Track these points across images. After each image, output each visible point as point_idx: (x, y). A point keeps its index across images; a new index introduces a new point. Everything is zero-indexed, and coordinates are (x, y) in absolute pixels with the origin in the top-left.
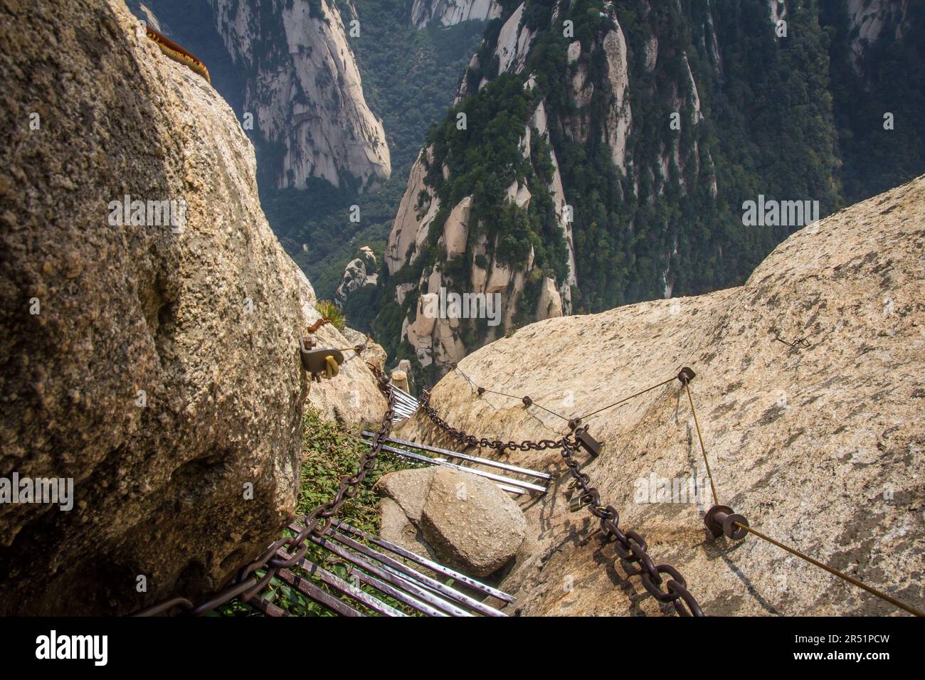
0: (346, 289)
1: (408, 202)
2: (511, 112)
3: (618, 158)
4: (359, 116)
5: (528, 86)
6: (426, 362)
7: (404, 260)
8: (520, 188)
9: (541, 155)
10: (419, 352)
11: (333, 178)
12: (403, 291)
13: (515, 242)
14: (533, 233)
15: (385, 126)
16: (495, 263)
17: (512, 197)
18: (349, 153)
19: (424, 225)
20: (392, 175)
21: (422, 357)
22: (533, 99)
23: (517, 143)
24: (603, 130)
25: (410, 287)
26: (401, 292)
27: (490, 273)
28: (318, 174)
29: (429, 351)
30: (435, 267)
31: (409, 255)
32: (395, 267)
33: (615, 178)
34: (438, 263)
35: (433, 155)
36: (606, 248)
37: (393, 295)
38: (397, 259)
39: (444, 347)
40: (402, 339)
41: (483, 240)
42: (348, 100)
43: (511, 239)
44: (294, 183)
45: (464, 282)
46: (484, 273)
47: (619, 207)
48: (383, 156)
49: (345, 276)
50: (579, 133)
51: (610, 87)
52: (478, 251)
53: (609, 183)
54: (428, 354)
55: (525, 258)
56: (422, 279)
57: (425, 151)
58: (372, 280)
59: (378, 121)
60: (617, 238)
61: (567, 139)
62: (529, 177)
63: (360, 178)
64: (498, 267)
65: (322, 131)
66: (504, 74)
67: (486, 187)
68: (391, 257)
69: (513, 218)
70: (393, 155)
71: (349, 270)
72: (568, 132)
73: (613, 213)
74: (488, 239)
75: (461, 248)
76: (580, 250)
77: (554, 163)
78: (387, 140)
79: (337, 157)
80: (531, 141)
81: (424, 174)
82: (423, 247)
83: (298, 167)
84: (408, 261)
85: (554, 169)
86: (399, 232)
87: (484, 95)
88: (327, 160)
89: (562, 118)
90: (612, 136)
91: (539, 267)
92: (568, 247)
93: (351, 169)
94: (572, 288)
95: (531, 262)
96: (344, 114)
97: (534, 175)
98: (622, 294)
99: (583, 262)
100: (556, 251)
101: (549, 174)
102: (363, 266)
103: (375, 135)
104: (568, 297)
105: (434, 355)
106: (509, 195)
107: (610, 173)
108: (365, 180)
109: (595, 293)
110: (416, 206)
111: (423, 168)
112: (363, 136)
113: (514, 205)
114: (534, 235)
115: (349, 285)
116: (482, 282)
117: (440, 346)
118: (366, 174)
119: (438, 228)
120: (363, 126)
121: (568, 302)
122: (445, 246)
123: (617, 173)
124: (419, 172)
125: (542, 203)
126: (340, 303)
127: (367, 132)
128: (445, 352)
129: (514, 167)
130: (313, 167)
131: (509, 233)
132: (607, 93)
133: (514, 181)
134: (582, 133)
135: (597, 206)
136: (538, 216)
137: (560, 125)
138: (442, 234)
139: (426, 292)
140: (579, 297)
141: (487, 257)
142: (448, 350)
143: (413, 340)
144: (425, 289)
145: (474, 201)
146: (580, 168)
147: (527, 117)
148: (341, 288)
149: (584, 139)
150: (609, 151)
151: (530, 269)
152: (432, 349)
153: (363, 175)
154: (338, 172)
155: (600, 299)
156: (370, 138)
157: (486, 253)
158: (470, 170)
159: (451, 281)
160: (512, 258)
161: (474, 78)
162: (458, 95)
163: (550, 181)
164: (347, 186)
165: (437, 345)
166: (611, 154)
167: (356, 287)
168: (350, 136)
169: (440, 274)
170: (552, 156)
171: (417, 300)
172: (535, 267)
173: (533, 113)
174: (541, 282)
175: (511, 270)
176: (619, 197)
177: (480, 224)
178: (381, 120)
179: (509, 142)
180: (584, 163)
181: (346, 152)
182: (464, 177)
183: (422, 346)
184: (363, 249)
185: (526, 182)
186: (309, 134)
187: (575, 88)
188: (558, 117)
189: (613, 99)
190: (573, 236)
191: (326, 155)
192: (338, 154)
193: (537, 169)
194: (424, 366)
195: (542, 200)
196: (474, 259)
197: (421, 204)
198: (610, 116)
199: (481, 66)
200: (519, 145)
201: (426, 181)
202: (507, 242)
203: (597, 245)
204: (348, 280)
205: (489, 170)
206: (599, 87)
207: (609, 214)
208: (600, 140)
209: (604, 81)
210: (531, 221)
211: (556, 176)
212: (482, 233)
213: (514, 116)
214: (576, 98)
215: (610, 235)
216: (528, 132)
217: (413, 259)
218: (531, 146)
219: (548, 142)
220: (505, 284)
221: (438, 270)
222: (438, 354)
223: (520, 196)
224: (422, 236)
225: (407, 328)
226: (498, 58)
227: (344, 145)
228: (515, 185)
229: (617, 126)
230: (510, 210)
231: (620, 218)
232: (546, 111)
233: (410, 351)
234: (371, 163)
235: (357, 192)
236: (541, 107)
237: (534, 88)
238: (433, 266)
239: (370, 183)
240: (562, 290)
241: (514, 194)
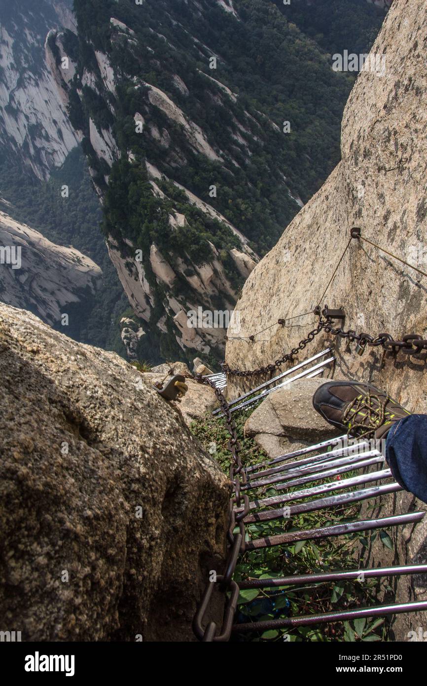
0: (132, 350)
1: (123, 275)
2: (135, 181)
3: (212, 155)
4: (57, 254)
5: (132, 160)
6: (207, 350)
7: (148, 307)
8: (175, 217)
9: (171, 190)
10: (199, 348)
11: (73, 298)
12: (162, 325)
13: (197, 247)
14: (202, 234)
15: (76, 247)
16: (197, 267)
17: (175, 225)
18: (70, 278)
19: (143, 280)
20: (102, 269)
21: (203, 350)
22: (140, 165)
23: (153, 195)
24: (191, 148)
25: (164, 319)
26: (162, 326)
27: (199, 275)
28: (63, 303)
29: (203, 343)
30: (168, 297)
31: (148, 303)
32: (147, 316)
33: (219, 168)
34: (168, 294)
35: (114, 239)
36: (248, 208)
37: (159, 332)
38: (144, 311)
39: (209, 335)
40: (184, 349)
41: (180, 261)
42: (45, 250)
43: (194, 247)
44: (55, 319)
45: (190, 292)
46: (196, 277)
47: (235, 180)
48: (89, 263)
49: (125, 343)
50: (180, 160)
51: (175, 122)
52: (182, 268)
53: (219, 173)
54: (204, 345)
55: (210, 251)
56: (167, 309)
57: (108, 242)
58: (141, 333)
59: (70, 248)
60: (249, 197)
61: (176, 169)
62: (174, 206)
63: (88, 286)
64: (200, 268)
65: (46, 279)
66: (113, 165)
67: (157, 231)
68: (140, 312)
69: (185, 235)
70: (93, 258)
71: (124, 338)
72: (173, 165)
73: (235, 187)
74: (181, 258)
75: (173, 275)
76: (235, 220)
77: (181, 188)
78: (83, 253)
79: (65, 286)
80: (159, 187)
81: (119, 254)
82: (152, 292)
83: (50, 309)
84: (151, 306)
85: (184, 191)
86: (132, 296)
87: (113, 185)
88: (61, 291)
89: (164, 161)
90: (198, 147)
91: (221, 248)
92: (227, 225)
93: (78, 285)
94: (248, 244)
95: (215, 250)
96: (49, 260)
97: (176, 203)
98: (277, 224)
99: (241, 226)
100: (223, 233)
101: (183, 196)
102: (130, 330)
103: (75, 256)
104: (250, 251)
105: (208, 343)
106: (172, 225)
107: (215, 167)
108: (91, 284)
109: (263, 237)
110: (129, 275)
111: (115, 251)
112: (69, 262)
113: (180, 228)
114: (204, 234)
115: (131, 346)
116: (199, 283)
117: (207, 335)
118: (89, 281)
119: (151, 275)
120: (65, 257)
121: (252, 254)
122: (163, 281)
123: (218, 164)
124: (114, 255)
125: (193, 215)
126: (135, 360)
127: (69, 259)
128: (212, 336)
129: (162, 208)
130: (58, 302)
131: (190, 244)
132: (175, 126)
133: (168, 216)
134: (182, 159)
135: (223, 190)
136: (198, 223)
137: (166, 165)
138: (156, 277)
139: (175, 314)
140: (256, 246)
141: (190, 268)
142: (213, 334)
143: (190, 345)
144: (173, 313)
145: (157, 245)
146: (197, 178)
147: (145, 177)
148: (128, 351)
149: (186, 161)
150: (205, 156)
151: (217, 254)
152: (204, 341)
153: (87, 283)
154: (73, 293)
155: (268, 237)
156: (73, 260)
157: (188, 266)
158: (141, 230)
159: (183, 297)
160: (203, 256)
161: (99, 181)
162: (99, 197)
163: (187, 199)
164: (84, 296)
165: (204, 336)
166: (206, 157)
167: (136, 345)
168: (62, 269)
169: (173, 298)
170: (177, 185)
171: (174, 323)
172: (219, 250)
173: (147, 171)
174: (230, 256)
175: (208, 263)
176: (231, 175)
177: (171, 253)
178: (71, 246)
179: (148, 197)
180: (196, 173)
181: (67, 278)
182: (141, 237)
183: (198, 344)
184: (122, 321)
185: (175, 210)
186: (40, 286)
187: (157, 139)
188: (162, 162)
189: (182, 127)
190: (225, 216)
191: (59, 290)
192: (64, 283)
193: (175, 199)
194: (208, 353)
195: (192, 213)
196: (184, 274)
197: (131, 271)
198: (188, 137)
199: (98, 171)
200: (155, 195)
201: (123, 257)
202: (193, 250)
203: (241, 211)
204: (128, 344)
205: (150, 221)
206: (169, 127)
207: (233, 190)
208: (194, 155)
209: (169, 122)
210: (196, 228)
211: (188, 194)
212: (176, 258)
213: (138, 182)
214: (162, 143)
215: (244, 199)
216: (153, 183)
217: (152, 304)
218: (161, 189)
219: (168, 180)
220: (212, 273)
221: (170, 297)
222: (210, 341)
223: (179, 221)
224: (146, 287)
225: (182, 342)
226: (102, 159)
227: (63, 276)
228: (172, 217)
229: (196, 140)
230: (180, 232)
231: (241, 186)
232: (152, 164)
233: (193, 352)
234: (87, 273)
235: (92, 295)
236: (148, 165)
237: (136, 158)
238: (166, 297)
239: (94, 283)
240: (244, 251)
241: (175, 223)
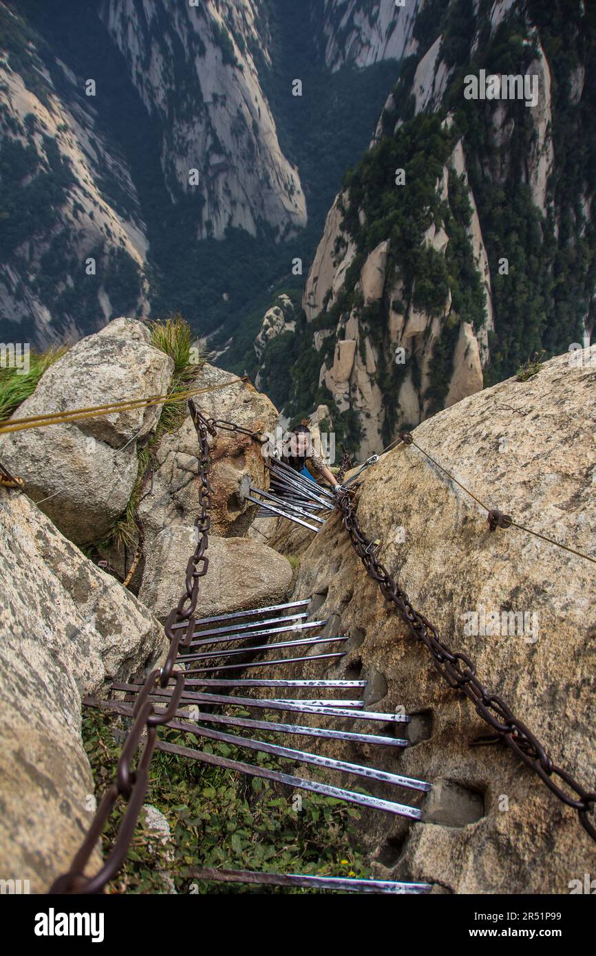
0: (265, 337)
1: (325, 248)
2: (428, 153)
3: (539, 199)
4: (274, 164)
5: (446, 125)
6: (344, 407)
7: (322, 306)
8: (437, 231)
9: (459, 198)
10: (337, 397)
11: (250, 228)
12: (320, 338)
13: (432, 287)
14: (450, 277)
15: (301, 174)
16: (412, 309)
17: (429, 241)
18: (265, 202)
19: (341, 272)
20: (309, 222)
21: (339, 402)
22: (450, 139)
23: (434, 185)
24: (523, 169)
25: (327, 333)
26: (318, 339)
27: (406, 319)
28: (235, 224)
29: (347, 396)
30: (352, 313)
31: (326, 301)
32: (312, 314)
33: (535, 220)
34: (355, 309)
35: (349, 199)
36: (524, 292)
37: (310, 343)
38: (314, 306)
39: (361, 393)
40: (320, 385)
41: (400, 285)
42: (263, 148)
43: (429, 284)
44: (212, 234)
45: (380, 328)
46: (401, 318)
47: (539, 250)
48: (298, 205)
49: (264, 324)
50: (499, 173)
51: (532, 124)
52: (395, 296)
53: (529, 226)
54: (346, 400)
55: (443, 303)
56: (339, 326)
57: (341, 197)
58: (290, 327)
59: (293, 168)
60: (536, 282)
61: (486, 180)
62: (447, 220)
63: (277, 227)
64: (415, 312)
65: (238, 181)
66: (420, 114)
67: (403, 231)
68: (309, 304)
69: (430, 262)
70: (309, 202)
71: (268, 318)
72: (487, 172)
73: (532, 257)
74: (404, 283)
75: (378, 294)
76: (498, 294)
77: (472, 205)
78: (303, 187)
79: (254, 206)
80: (449, 183)
81: (340, 220)
82: (340, 294)
83: (216, 218)
84: (325, 308)
85: (472, 212)
86: (316, 279)
87: (400, 136)
88: (244, 210)
89: (481, 157)
90: (533, 176)
91: (457, 312)
92: (486, 291)
93: (268, 218)
94: (489, 333)
95: (448, 307)
96: (260, 163)
97: (452, 218)
98: (539, 339)
99: (500, 306)
100: (474, 296)
101: (467, 216)
102: (281, 313)
103: (291, 183)
104: (485, 342)
105: (352, 401)
106: (427, 238)
107: (530, 215)
108: (282, 229)
109: (512, 338)
110: (332, 253)
111: (339, 213)
112: (279, 184)
113: (431, 250)
114: (451, 279)
115: (268, 332)
116: (399, 328)
117: (358, 391)
118: (283, 223)
119: (354, 274)
120: (279, 175)
121: (485, 347)
122: (362, 292)
123: (537, 215)
124: (334, 218)
125: (459, 246)
126: (260, 350)
127: (282, 180)
128: (363, 398)
129: (431, 210)
130: (231, 218)
131: (426, 277)
132: (527, 129)
133: (431, 224)
134: (502, 173)
135: (516, 249)
136: (456, 260)
137: (479, 165)
138: (358, 280)
139: (343, 338)
140: (497, 343)
141: (404, 302)
142: (365, 395)
143: (330, 385)
144: (343, 335)
145: (391, 246)
146: (499, 211)
147: (444, 157)
148: (260, 336)
149: (503, 180)
150: (529, 191)
151: (447, 314)
152: (349, 394)
153: (279, 223)
154: (255, 221)
155: (517, 345)
156: (286, 186)
157: (403, 298)
158: (387, 214)
159: (368, 327)
160: (429, 302)
161: (389, 122)
162: (374, 138)
163: (467, 223)
164: (264, 235)
165: (354, 390)
166: (531, 195)
167: (274, 335)
168: (266, 185)
169: (357, 320)
170: (471, 197)
171: (334, 346)
172: (452, 312)
173: (451, 153)
174: (458, 328)
175: (428, 315)
176: (539, 240)
177: (397, 269)
178: (296, 168)
179: (426, 184)
180: (504, 204)
181: (263, 201)
182: (380, 221)
183: (340, 392)
184: (282, 296)
185: (443, 225)
186: (227, 185)
187: (495, 126)
188: (477, 157)
189: (535, 137)
190: (492, 280)
191: (243, 205)
192: (255, 204)
193: (454, 212)
194: (341, 411)
195: (460, 243)
196: (391, 304)
197: (337, 250)
198: (531, 154)
199: (397, 107)
200: (437, 187)
201: (342, 227)
202: (424, 287)
203: (515, 290)
204: (267, 328)
205: (406, 213)
206: (520, 124)
207: (528, 258)
208: (518, 181)
209: (525, 117)
210: (449, 265)
211: (474, 220)
212: (398, 279)
213: (431, 157)
214: (496, 136)
215: (529, 279)
216: (446, 173)
217: (329, 306)
218: (449, 188)
219: (466, 183)
220: (423, 329)
221: (355, 316)
222: (355, 399)
223: (436, 240)
224: (338, 283)
225: (324, 374)
226: (414, 98)
227: (261, 196)
228: (432, 229)
229: (538, 165)
230: (428, 254)
231: (540, 261)
232: (464, 151)
233: (328, 397)
234: (288, 213)
235: (274, 242)
236: (459, 147)
237: (452, 127)
238: (350, 311)
239: (287, 231)
240: (479, 336)
241: (431, 238)
